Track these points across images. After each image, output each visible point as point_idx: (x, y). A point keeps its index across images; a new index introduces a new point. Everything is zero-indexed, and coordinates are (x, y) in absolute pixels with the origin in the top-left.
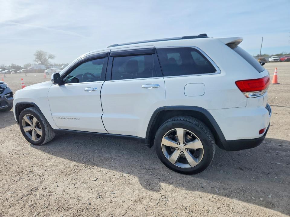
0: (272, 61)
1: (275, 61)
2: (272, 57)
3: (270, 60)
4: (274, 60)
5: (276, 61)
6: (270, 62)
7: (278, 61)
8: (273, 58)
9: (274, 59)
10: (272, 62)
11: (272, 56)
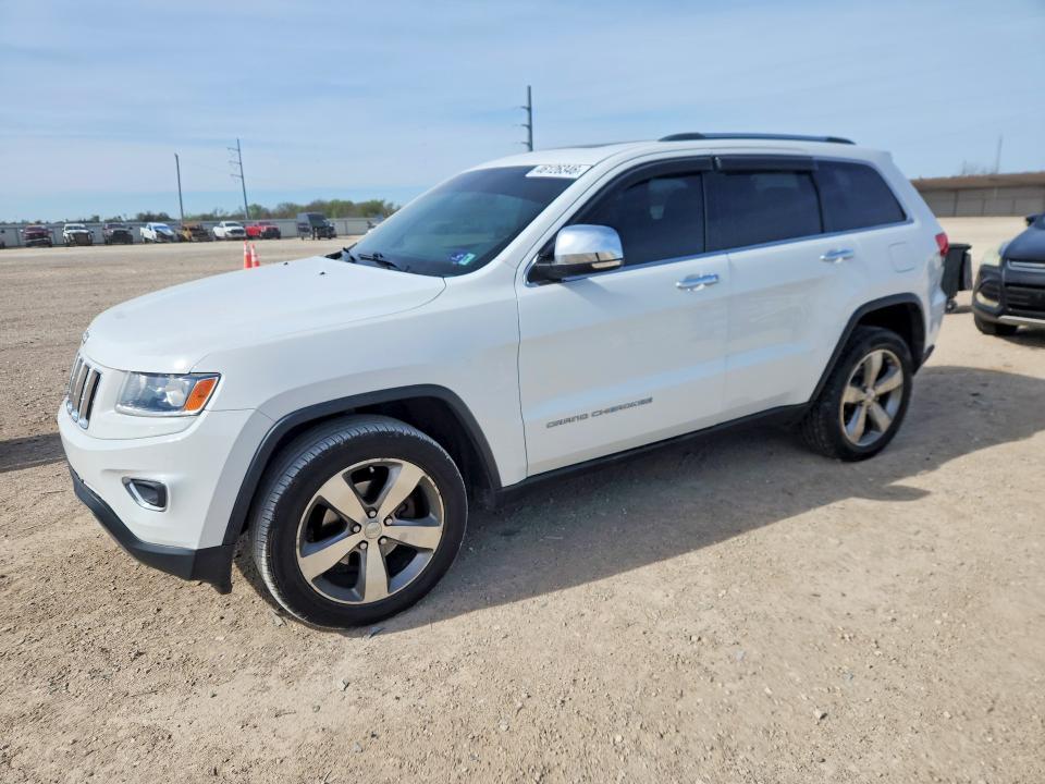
0: (226, 236)
1: (237, 235)
2: (223, 223)
3: (219, 231)
4: (233, 232)
5: (239, 235)
6: (218, 239)
7: (245, 235)
8: (227, 225)
9: (230, 229)
10: (227, 239)
11: (224, 218)
